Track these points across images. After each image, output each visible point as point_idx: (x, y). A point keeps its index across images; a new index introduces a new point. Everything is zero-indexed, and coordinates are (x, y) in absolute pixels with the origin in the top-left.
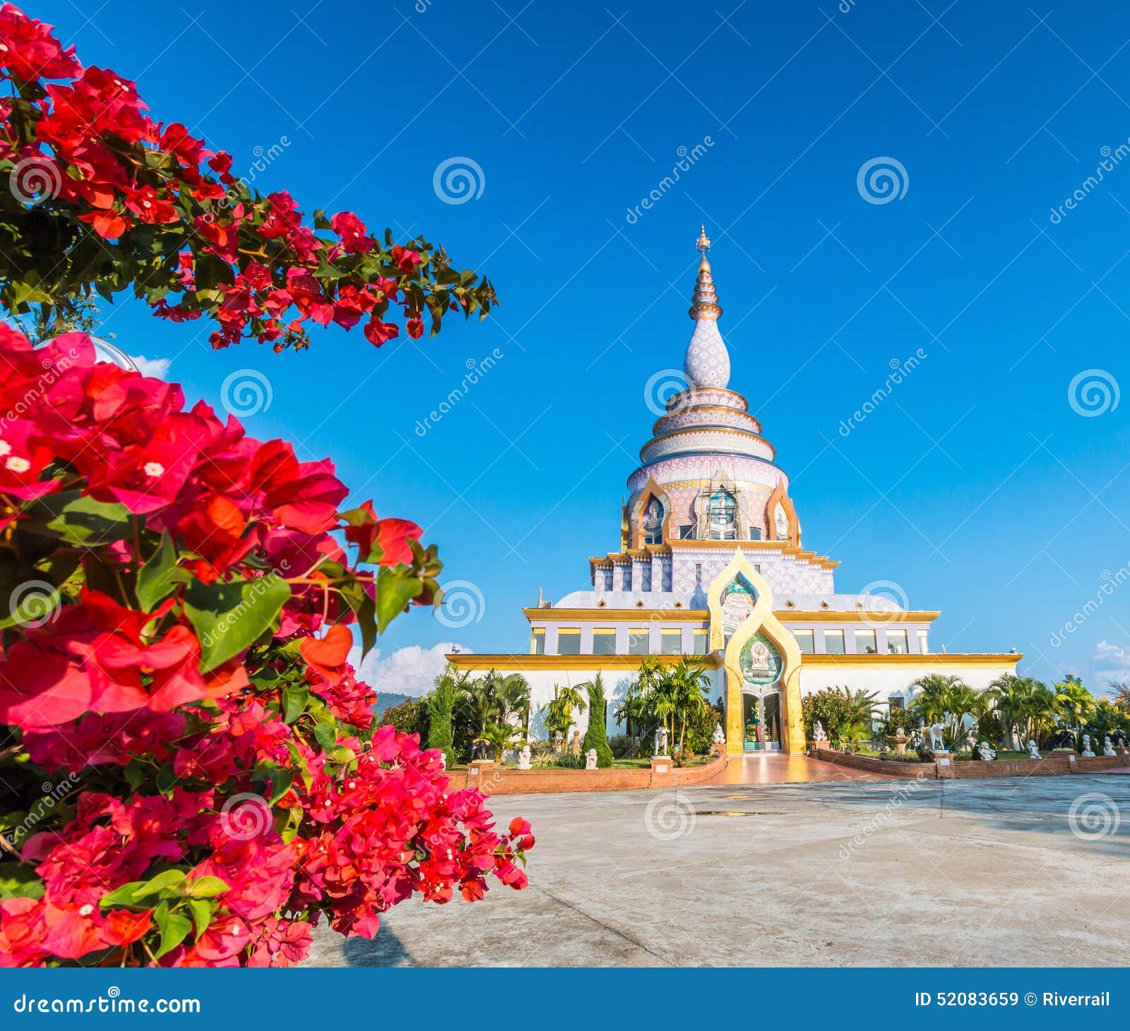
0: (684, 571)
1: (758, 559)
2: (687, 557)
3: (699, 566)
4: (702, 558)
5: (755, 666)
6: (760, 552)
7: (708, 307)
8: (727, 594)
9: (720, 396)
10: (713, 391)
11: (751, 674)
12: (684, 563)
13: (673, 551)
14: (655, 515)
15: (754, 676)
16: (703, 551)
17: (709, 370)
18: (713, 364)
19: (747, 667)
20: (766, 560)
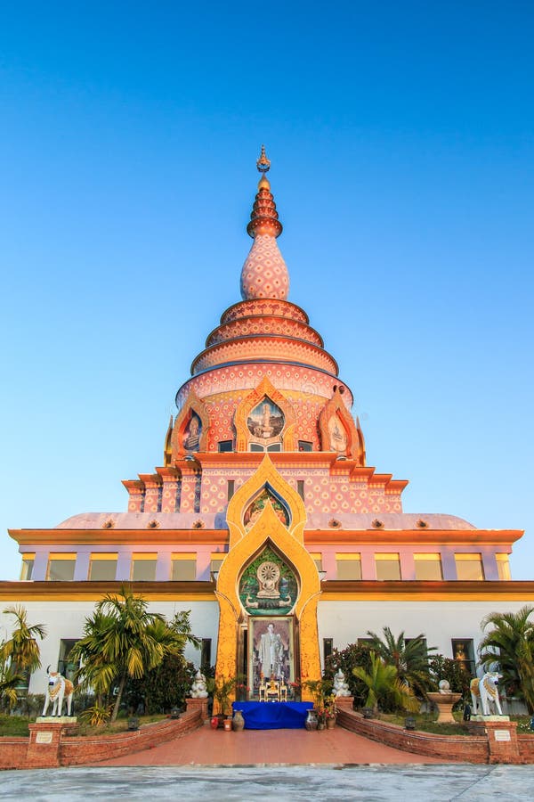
0: (214, 489)
1: (302, 474)
2: (219, 473)
3: (231, 483)
4: (235, 474)
5: (261, 593)
6: (304, 466)
7: (265, 223)
8: (252, 511)
9: (275, 307)
10: (266, 302)
11: (256, 604)
12: (214, 480)
13: (203, 466)
14: (194, 432)
15: (260, 607)
16: (237, 465)
17: (265, 283)
18: (268, 277)
19: (251, 595)
20: (310, 474)
